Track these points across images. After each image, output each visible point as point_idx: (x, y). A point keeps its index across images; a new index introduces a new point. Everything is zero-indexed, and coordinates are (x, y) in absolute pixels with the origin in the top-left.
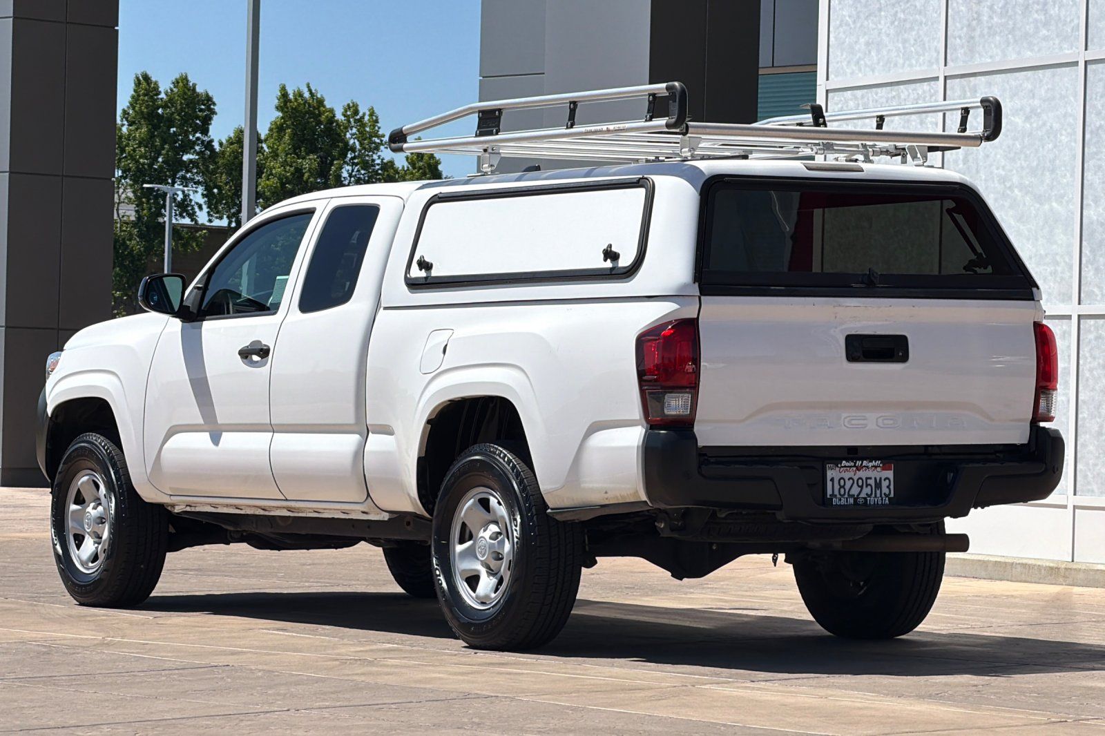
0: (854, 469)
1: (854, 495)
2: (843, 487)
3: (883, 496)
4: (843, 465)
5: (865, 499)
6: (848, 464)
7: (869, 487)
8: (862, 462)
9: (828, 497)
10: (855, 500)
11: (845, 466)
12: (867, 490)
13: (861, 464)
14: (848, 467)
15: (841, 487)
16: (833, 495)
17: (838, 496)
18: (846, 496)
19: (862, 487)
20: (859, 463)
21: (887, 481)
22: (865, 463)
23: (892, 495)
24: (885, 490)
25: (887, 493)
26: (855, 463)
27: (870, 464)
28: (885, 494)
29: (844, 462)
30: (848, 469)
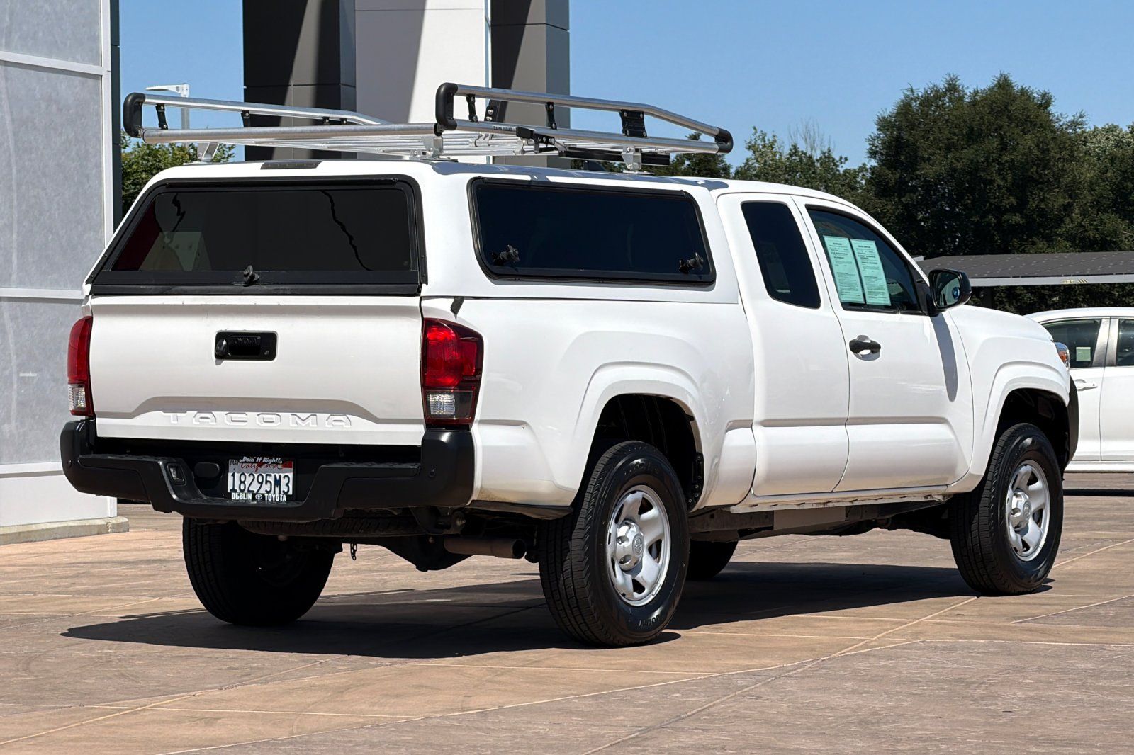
0: (256, 465)
1: (253, 491)
2: (244, 482)
3: (282, 493)
4: (244, 461)
5: (263, 495)
6: (248, 460)
7: (269, 484)
8: (262, 459)
9: (229, 491)
10: (254, 495)
11: (246, 462)
12: (266, 487)
13: (262, 460)
14: (249, 462)
15: (242, 482)
16: (234, 490)
17: (238, 491)
18: (246, 491)
19: (261, 483)
20: (259, 459)
21: (286, 479)
22: (265, 459)
23: (290, 493)
24: (284, 488)
25: (286, 490)
26: (256, 459)
27: (270, 461)
28: (284, 491)
29: (245, 457)
30: (250, 464)
